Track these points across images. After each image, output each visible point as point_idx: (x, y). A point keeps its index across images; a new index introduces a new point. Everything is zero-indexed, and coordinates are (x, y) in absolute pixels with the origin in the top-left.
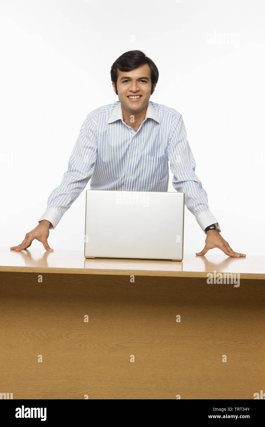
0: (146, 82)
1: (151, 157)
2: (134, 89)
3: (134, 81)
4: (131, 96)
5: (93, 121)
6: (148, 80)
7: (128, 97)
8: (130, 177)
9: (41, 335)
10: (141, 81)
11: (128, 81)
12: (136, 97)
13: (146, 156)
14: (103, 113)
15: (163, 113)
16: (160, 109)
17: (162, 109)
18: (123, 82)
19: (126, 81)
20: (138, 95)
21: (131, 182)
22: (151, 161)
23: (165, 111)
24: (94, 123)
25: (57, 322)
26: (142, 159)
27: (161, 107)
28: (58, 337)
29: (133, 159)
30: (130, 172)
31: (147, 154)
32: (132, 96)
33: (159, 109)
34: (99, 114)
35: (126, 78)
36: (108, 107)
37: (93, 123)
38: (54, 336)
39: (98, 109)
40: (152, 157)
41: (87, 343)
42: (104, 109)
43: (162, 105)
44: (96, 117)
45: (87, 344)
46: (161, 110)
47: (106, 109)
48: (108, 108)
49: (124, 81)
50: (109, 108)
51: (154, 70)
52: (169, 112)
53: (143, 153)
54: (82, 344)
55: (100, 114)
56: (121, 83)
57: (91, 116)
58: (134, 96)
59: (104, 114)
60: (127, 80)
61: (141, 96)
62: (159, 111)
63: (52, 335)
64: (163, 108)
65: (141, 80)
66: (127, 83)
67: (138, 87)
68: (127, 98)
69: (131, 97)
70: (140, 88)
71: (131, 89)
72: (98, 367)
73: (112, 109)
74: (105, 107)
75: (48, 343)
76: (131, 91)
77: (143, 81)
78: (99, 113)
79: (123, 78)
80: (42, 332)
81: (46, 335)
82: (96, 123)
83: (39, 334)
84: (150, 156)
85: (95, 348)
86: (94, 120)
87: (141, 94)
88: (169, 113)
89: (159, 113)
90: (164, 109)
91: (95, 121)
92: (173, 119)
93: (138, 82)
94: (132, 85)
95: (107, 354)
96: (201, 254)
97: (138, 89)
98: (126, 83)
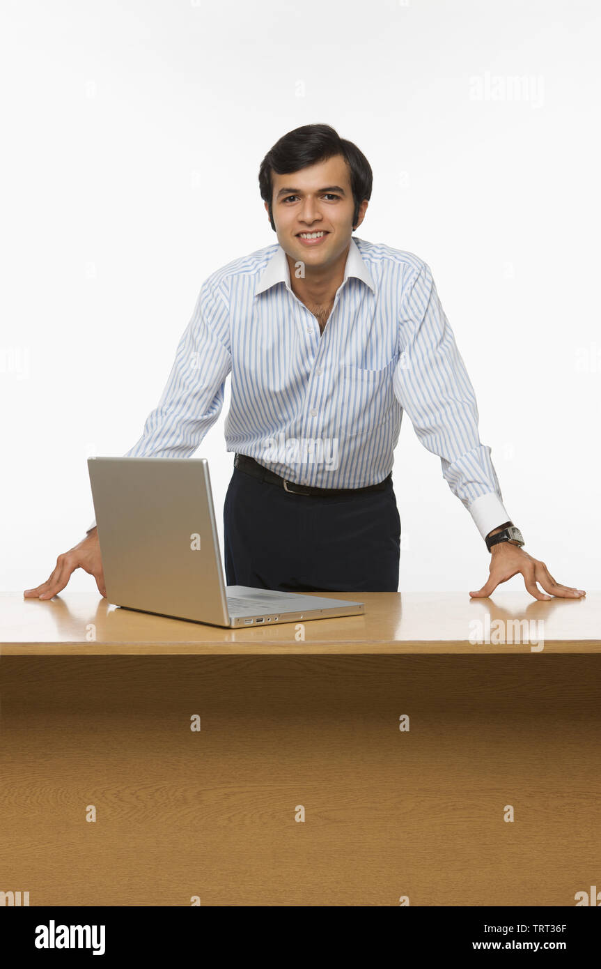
0: (338, 198)
1: (362, 372)
2: (308, 216)
3: (309, 197)
4: (302, 233)
5: (218, 295)
6: (343, 194)
7: (298, 235)
8: (316, 418)
9: (137, 797)
10: (326, 198)
11: (296, 199)
12: (314, 236)
13: (351, 369)
14: (241, 275)
15: (382, 264)
16: (375, 255)
17: (380, 256)
18: (284, 201)
19: (292, 199)
20: (320, 232)
21: (317, 429)
22: (362, 380)
23: (386, 260)
24: (222, 300)
25: (174, 767)
26: (342, 376)
27: (379, 251)
28: (178, 801)
29: (322, 376)
30: (314, 407)
31: (351, 365)
32: (306, 233)
33: (372, 257)
34: (232, 279)
35: (290, 190)
36: (255, 259)
37: (219, 299)
38: (168, 798)
39: (231, 266)
40: (365, 372)
41: (245, 813)
42: (244, 264)
43: (381, 247)
44: (227, 288)
45: (245, 815)
46: (376, 258)
47: (249, 263)
48: (253, 262)
49: (287, 198)
50: (256, 262)
51: (358, 169)
52: (396, 261)
53: (342, 363)
54: (233, 816)
55: (235, 277)
56: (280, 203)
57: (213, 282)
58: (311, 233)
59: (244, 275)
60: (294, 196)
61: (327, 233)
62: (373, 260)
63: (163, 796)
64: (383, 253)
65: (327, 194)
66: (294, 202)
67: (318, 212)
68: (295, 238)
69: (304, 235)
70: (322, 215)
71: (301, 218)
72: (273, 869)
73: (265, 263)
74: (246, 259)
75: (154, 815)
76: (302, 222)
77: (331, 197)
78: (233, 275)
79: (282, 191)
80: (139, 790)
81: (149, 797)
82: (225, 300)
83: (133, 795)
84: (360, 370)
85: (265, 824)
86: (221, 293)
87: (326, 229)
88: (394, 263)
89: (373, 266)
90: (384, 255)
91: (222, 296)
92: (406, 276)
93: (319, 198)
94: (304, 208)
95: (293, 838)
96: (483, 594)
97: (317, 216)
98: (290, 204)
